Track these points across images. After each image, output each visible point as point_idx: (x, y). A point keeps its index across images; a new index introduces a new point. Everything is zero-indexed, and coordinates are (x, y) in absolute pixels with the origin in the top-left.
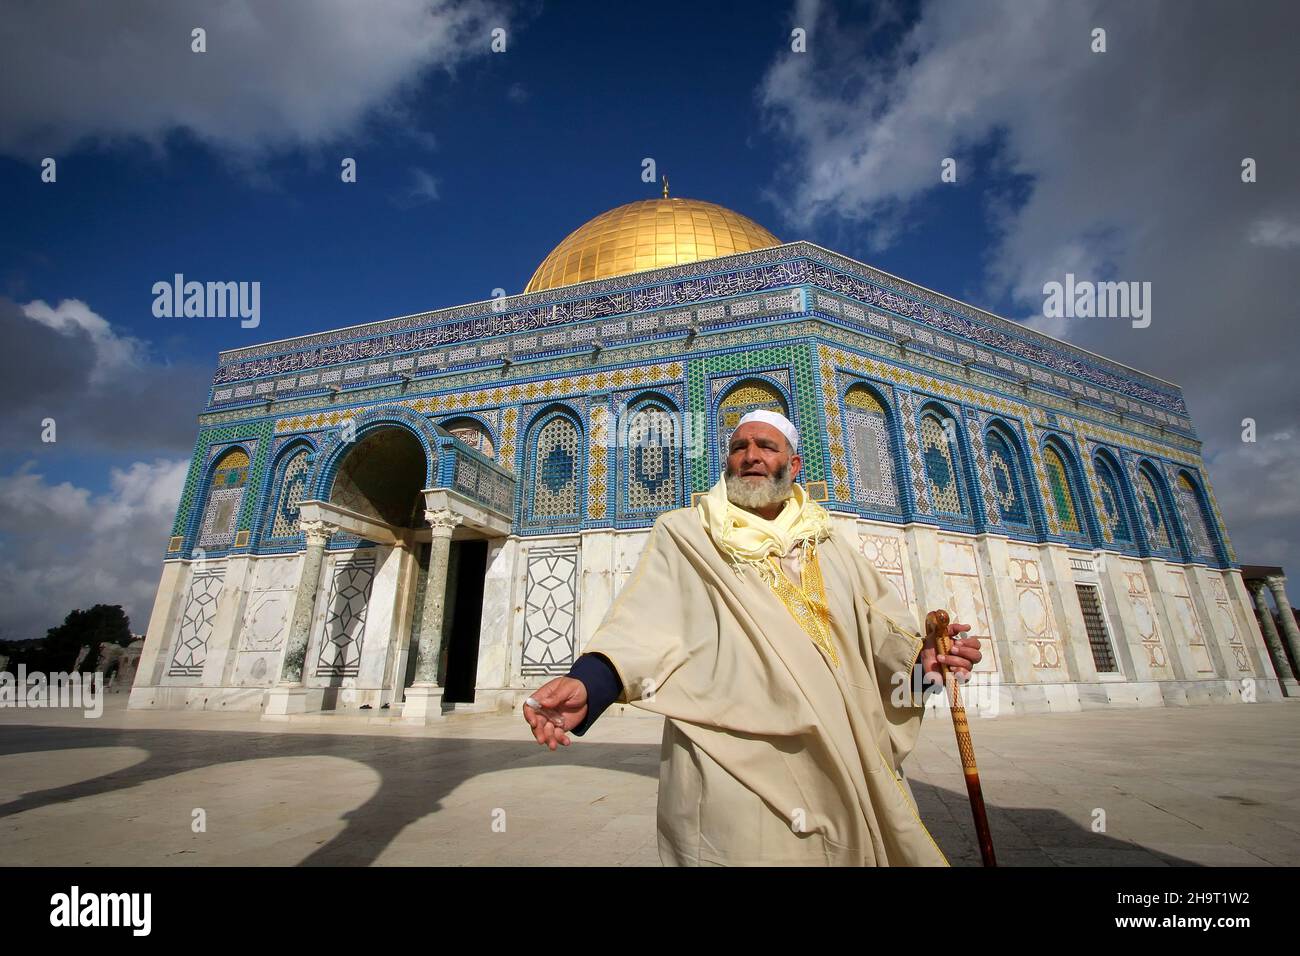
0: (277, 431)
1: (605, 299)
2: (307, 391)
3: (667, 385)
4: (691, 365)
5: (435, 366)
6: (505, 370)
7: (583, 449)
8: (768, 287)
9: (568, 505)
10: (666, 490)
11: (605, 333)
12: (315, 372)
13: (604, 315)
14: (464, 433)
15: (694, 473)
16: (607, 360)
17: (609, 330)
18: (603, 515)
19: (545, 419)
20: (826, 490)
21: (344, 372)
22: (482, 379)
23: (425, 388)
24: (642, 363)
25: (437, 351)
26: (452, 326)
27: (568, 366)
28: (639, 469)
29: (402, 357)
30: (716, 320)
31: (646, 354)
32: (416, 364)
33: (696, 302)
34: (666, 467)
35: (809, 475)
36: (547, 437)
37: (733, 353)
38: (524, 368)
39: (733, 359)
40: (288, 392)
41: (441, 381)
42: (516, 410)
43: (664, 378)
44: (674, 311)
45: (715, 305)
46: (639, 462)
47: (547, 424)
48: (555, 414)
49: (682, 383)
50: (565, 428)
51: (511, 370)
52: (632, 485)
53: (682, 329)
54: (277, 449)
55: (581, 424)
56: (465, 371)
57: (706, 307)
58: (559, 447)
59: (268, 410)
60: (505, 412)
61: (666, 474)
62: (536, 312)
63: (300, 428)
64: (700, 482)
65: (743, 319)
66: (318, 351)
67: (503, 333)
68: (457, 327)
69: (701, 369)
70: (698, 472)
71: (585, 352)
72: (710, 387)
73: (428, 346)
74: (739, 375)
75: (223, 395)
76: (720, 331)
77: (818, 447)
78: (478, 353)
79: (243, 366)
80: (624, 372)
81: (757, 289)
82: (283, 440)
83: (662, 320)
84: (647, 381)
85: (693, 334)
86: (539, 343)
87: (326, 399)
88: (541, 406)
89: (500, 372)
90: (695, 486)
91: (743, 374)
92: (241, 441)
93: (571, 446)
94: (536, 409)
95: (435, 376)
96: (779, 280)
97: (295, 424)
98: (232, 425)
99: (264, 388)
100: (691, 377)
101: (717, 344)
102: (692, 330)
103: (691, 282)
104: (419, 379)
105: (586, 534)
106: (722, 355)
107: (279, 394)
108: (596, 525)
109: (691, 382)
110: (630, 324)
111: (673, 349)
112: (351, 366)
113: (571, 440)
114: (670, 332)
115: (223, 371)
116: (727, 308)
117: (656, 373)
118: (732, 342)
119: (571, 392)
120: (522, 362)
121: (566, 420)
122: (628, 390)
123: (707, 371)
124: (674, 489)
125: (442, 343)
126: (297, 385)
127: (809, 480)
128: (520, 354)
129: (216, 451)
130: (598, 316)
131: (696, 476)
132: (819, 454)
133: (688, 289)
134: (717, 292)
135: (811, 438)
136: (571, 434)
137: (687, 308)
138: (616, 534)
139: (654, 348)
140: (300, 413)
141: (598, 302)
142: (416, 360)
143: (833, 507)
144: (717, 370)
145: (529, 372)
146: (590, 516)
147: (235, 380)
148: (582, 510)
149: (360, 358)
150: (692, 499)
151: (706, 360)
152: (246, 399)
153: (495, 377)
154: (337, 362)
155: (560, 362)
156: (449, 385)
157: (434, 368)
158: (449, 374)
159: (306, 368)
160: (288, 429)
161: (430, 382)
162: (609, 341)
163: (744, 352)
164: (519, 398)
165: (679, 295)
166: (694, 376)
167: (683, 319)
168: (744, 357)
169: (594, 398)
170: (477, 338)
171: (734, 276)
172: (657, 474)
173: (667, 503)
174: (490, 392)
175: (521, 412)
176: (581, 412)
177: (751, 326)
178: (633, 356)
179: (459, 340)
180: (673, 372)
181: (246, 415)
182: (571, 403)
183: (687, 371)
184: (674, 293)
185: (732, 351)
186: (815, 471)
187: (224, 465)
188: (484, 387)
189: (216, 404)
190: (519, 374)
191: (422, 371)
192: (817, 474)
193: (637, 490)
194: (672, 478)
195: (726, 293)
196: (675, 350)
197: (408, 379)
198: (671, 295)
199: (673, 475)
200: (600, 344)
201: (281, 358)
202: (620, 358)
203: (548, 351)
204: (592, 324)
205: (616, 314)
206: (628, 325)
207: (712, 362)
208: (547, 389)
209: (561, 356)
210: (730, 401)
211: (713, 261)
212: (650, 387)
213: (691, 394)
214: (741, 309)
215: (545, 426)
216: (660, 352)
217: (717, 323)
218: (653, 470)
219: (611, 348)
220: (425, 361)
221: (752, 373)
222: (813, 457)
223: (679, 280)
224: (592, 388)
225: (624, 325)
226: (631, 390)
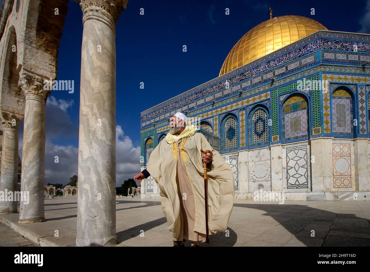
0: (157, 132)
1: (243, 74)
2: (162, 120)
3: (264, 101)
4: (272, 92)
5: (193, 107)
6: (213, 105)
7: (238, 126)
8: (304, 55)
9: (235, 144)
10: (264, 136)
11: (243, 86)
12: (163, 114)
13: (242, 80)
14: (204, 126)
15: (273, 129)
16: (244, 96)
17: (244, 85)
18: (245, 146)
19: (226, 118)
20: (321, 130)
21: (170, 113)
22: (207, 109)
23: (192, 114)
24: (256, 94)
25: (193, 102)
26: (196, 93)
27: (232, 100)
28: (255, 130)
29: (184, 106)
30: (282, 73)
31: (257, 91)
32: (188, 107)
33: (275, 68)
34: (264, 129)
35: (314, 125)
36: (227, 124)
37: (288, 85)
38: (219, 103)
39: (288, 87)
40: (158, 121)
41: (196, 111)
42: (217, 117)
43: (263, 98)
44: (267, 73)
45: (282, 67)
46: (255, 128)
47: (227, 120)
48: (229, 116)
49: (269, 99)
50: (232, 120)
51: (215, 104)
52: (254, 136)
53: (269, 79)
54: (158, 138)
55: (237, 119)
56: (202, 107)
57: (279, 69)
58: (231, 127)
59: (154, 127)
60: (214, 118)
61: (264, 131)
62: (221, 83)
63: (163, 131)
64: (275, 132)
65: (292, 71)
66: (163, 108)
67: (211, 93)
68: (198, 93)
69: (276, 93)
70: (274, 129)
71: (237, 94)
72: (279, 99)
73: (191, 101)
74: (290, 93)
75: (144, 124)
76: (284, 77)
77: (319, 115)
78: (205, 101)
79: (146, 116)
80: (250, 99)
81: (300, 56)
82: (159, 134)
83: (262, 77)
84: (258, 100)
85: (273, 80)
86: (223, 94)
87: (167, 122)
88: (225, 115)
89: (212, 106)
90: (273, 134)
91: (292, 92)
92: (150, 136)
93: (234, 126)
94: (223, 115)
95: (194, 110)
96: (308, 51)
97: (161, 130)
98: (147, 132)
99: (152, 121)
100: (272, 96)
101: (282, 82)
102: (273, 79)
103: (273, 60)
104: (190, 112)
105: (240, 152)
106: (284, 86)
107: (156, 122)
108: (243, 149)
109: (272, 99)
110: (251, 81)
111: (266, 87)
112: (172, 111)
113: (234, 124)
114: (265, 81)
115: (142, 118)
116: (287, 68)
117: (260, 97)
118: (288, 80)
119: (233, 108)
120: (218, 101)
121: (233, 118)
122: (251, 105)
123: (278, 94)
124: (267, 135)
125: (195, 99)
126: (160, 119)
127: (314, 127)
128: (217, 99)
129: (145, 139)
130: (241, 80)
131: (274, 130)
132: (319, 117)
133: (272, 63)
134: (283, 62)
135: (316, 112)
136: (234, 122)
137: (271, 71)
138: (249, 151)
139: (259, 88)
140: (162, 127)
141: (240, 75)
142: (188, 106)
143: (323, 135)
144: (282, 92)
145: (220, 104)
146: (241, 146)
147: (145, 120)
148: (238, 144)
149: (174, 108)
150: (272, 138)
151: (278, 90)
152: (149, 125)
153: (210, 108)
154: (168, 111)
155: (229, 99)
156: (198, 112)
157: (193, 108)
158: (197, 109)
159: (161, 114)
160: (160, 132)
161: (193, 112)
162: (244, 89)
163: (292, 83)
164: (218, 113)
165: (268, 67)
166: (274, 96)
167: (270, 75)
168: (292, 86)
169: (241, 109)
170: (204, 96)
171: (289, 53)
172: (261, 131)
173: (264, 140)
174: (209, 113)
175: (219, 117)
176: (237, 115)
177: (295, 73)
178: (253, 93)
179: (199, 98)
180: (266, 96)
181: (150, 129)
182: (234, 112)
183: (271, 94)
184: (267, 66)
185: (288, 84)
186: (317, 124)
187: (148, 143)
188: (207, 111)
189: (143, 127)
190: (217, 105)
191: (190, 109)
192: (318, 125)
193: (255, 137)
194: (266, 132)
195: (286, 61)
196: (267, 88)
197: (187, 112)
198: (266, 67)
199: (267, 131)
200: (241, 91)
201: (155, 112)
202: (248, 94)
203: (226, 96)
204: (239, 84)
205: (247, 78)
206: (251, 82)
207: (280, 90)
208: (226, 109)
209: (230, 97)
210: (286, 103)
211: (282, 49)
212: (258, 103)
213: (273, 103)
214: (291, 67)
215: (226, 121)
216: (262, 90)
217: (283, 74)
218: (260, 130)
219: (245, 91)
220: (191, 106)
221: (295, 91)
222: (316, 119)
223: (269, 60)
224: (240, 106)
225: (249, 82)
226: (252, 105)
